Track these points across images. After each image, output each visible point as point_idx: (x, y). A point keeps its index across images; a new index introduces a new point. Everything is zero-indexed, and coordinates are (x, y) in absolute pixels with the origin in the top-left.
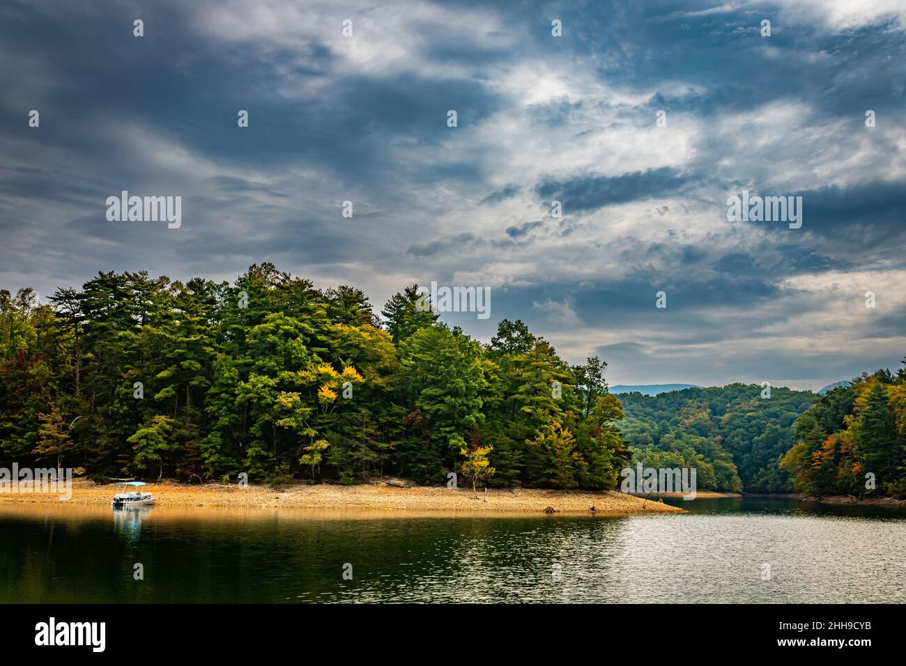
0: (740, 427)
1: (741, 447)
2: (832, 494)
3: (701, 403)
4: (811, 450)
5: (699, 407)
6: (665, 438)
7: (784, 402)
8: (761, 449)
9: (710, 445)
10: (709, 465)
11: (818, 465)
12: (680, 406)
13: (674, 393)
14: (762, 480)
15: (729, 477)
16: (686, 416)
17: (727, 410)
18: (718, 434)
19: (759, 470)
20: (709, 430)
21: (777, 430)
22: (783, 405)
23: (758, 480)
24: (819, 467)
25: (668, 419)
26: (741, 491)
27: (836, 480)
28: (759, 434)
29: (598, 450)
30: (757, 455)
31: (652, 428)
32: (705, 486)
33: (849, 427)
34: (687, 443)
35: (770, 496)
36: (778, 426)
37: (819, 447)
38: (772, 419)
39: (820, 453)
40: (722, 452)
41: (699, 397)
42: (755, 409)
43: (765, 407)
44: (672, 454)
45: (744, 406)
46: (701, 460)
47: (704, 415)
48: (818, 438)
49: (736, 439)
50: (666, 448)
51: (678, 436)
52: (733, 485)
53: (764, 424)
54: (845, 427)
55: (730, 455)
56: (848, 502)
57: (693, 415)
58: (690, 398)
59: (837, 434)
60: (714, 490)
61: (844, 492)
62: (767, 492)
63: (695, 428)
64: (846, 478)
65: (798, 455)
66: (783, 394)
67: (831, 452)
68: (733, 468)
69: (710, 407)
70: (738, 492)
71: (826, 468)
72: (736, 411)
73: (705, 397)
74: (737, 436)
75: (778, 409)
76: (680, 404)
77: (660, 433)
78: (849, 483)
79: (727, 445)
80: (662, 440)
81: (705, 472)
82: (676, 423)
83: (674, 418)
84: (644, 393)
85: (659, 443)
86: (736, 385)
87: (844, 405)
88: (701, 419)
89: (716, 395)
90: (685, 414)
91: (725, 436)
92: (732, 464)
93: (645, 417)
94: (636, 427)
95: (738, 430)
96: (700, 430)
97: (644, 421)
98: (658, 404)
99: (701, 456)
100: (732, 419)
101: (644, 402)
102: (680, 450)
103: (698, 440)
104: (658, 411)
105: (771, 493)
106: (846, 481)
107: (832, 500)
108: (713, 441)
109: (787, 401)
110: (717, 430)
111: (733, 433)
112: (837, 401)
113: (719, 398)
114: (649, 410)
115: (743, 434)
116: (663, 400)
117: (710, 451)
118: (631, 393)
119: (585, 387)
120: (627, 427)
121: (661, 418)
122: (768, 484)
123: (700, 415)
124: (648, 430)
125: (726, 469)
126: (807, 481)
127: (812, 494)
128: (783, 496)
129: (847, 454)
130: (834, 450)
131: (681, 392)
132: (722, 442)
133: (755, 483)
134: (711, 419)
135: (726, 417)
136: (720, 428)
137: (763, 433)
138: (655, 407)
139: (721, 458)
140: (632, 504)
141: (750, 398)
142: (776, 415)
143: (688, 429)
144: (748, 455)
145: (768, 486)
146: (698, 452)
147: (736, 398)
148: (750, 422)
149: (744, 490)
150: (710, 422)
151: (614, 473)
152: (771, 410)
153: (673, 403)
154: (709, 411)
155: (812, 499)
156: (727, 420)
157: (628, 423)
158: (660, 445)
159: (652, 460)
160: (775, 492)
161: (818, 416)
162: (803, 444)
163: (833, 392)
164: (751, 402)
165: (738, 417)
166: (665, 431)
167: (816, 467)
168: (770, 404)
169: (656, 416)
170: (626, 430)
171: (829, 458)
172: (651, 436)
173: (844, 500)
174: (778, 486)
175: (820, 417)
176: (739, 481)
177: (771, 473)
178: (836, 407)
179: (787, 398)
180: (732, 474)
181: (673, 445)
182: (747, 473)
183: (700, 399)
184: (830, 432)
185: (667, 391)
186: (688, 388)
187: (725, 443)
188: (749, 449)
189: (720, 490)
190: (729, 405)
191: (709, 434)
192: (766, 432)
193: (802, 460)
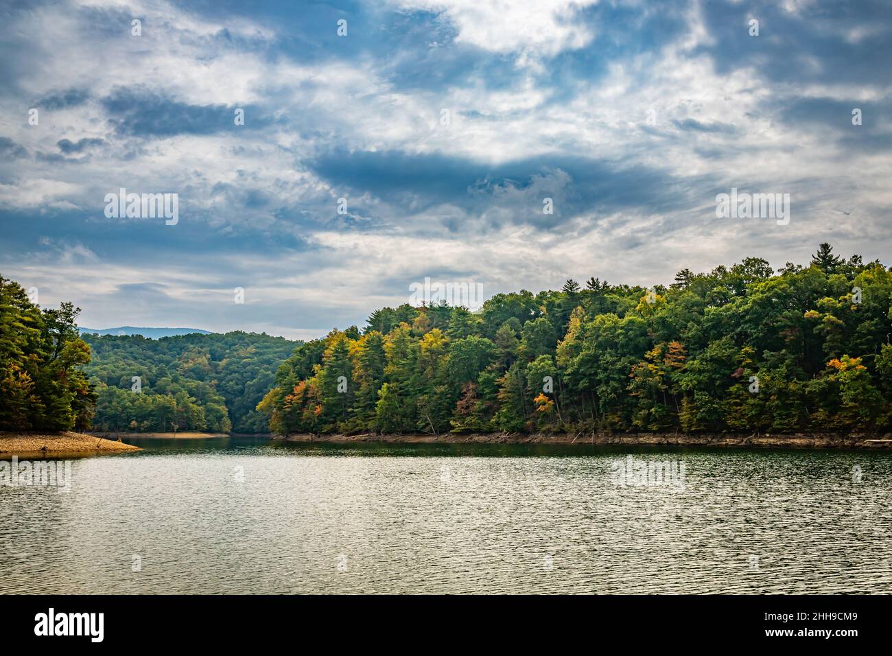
0: (235, 372)
1: (234, 391)
2: (297, 433)
3: (201, 348)
4: (284, 394)
5: (199, 352)
6: (161, 382)
7: (278, 350)
8: (252, 392)
9: (204, 389)
10: (201, 408)
11: (288, 407)
12: (181, 350)
13: (177, 337)
14: (250, 421)
15: (219, 418)
16: (186, 360)
17: (226, 356)
18: (215, 378)
19: (248, 412)
20: (207, 374)
21: (268, 375)
22: (276, 353)
23: (247, 421)
24: (289, 410)
25: (168, 363)
26: (229, 431)
27: (301, 420)
28: (253, 378)
29: (59, 393)
30: (248, 398)
31: (150, 371)
32: (194, 427)
33: (316, 375)
34: (183, 387)
35: (256, 435)
36: (269, 372)
37: (291, 392)
38: (266, 366)
39: (291, 396)
40: (216, 395)
41: (201, 342)
42: (251, 356)
43: (261, 354)
44: (165, 396)
45: (242, 353)
46: (193, 403)
47: (204, 360)
48: (291, 383)
49: (231, 383)
50: (162, 391)
51: (175, 380)
52: (223, 426)
53: (257, 369)
54: (313, 375)
55: (223, 398)
56: (308, 439)
57: (193, 359)
58: (192, 344)
59: (307, 381)
60: (204, 431)
61: (306, 431)
62: (253, 432)
63: (193, 372)
64: (308, 419)
65: (274, 399)
66: (277, 343)
67: (301, 396)
68: (224, 409)
69: (211, 352)
70: (226, 433)
71: (295, 410)
72: (234, 357)
73: (206, 343)
74: (232, 380)
75: (271, 356)
76: (181, 349)
77: (157, 377)
78: (311, 423)
79: (221, 389)
80: (158, 383)
81: (196, 414)
82: (175, 367)
83: (174, 362)
84: (146, 337)
85: (155, 386)
86: (237, 332)
87: (317, 355)
88: (200, 364)
89: (217, 341)
90: (185, 358)
91: (221, 380)
92: (224, 407)
93: (145, 360)
94: (133, 370)
95: (233, 375)
96: (197, 374)
97: (143, 365)
98: (159, 348)
99: (194, 399)
100: (230, 364)
101: (145, 346)
102: (174, 393)
103: (193, 384)
104: (158, 355)
105: (256, 433)
106: (308, 422)
107: (296, 438)
108: (208, 386)
109: (281, 349)
110: (214, 375)
111: (229, 377)
112: (312, 352)
113: (220, 344)
114: (150, 353)
115: (238, 379)
116: (165, 344)
117: (204, 394)
118: (133, 335)
119: (56, 331)
120: (123, 369)
121: (161, 361)
122: (255, 425)
123: (200, 360)
124: (145, 373)
125: (218, 411)
126: (278, 422)
127: (282, 433)
128: (267, 436)
129: (312, 398)
130: (303, 394)
131: (183, 337)
132: (218, 386)
133: (243, 424)
134: (209, 364)
135: (225, 362)
136: (217, 373)
137: (255, 378)
138: (156, 350)
139: (215, 401)
140: (87, 443)
141: (248, 345)
142: (269, 362)
143: (186, 374)
144: (240, 398)
145: (255, 427)
146: (192, 395)
147: (235, 345)
148: (245, 368)
149: (232, 430)
150: (208, 367)
151: (72, 415)
152: (265, 357)
153: (174, 347)
154: (208, 356)
155: (281, 437)
156: (224, 365)
157: (126, 366)
158: (155, 388)
159: (145, 402)
160: (260, 432)
161: (294, 365)
162: (279, 389)
163: (310, 344)
164: (249, 349)
165: (234, 362)
166: (162, 374)
167: (287, 409)
168: (264, 352)
169: (155, 359)
170: (123, 373)
171: (298, 401)
172: (147, 379)
173: (305, 438)
174: (263, 427)
175: (296, 365)
176: (229, 422)
177: (258, 415)
178: (310, 357)
179: (281, 347)
180: (222, 416)
181: (168, 388)
182: (237, 415)
183: (202, 344)
184: (302, 379)
185: (170, 335)
186: (192, 333)
187: (220, 387)
188: (242, 392)
189: (209, 431)
190: (228, 351)
191: (206, 378)
192: (259, 377)
193: (277, 403)
